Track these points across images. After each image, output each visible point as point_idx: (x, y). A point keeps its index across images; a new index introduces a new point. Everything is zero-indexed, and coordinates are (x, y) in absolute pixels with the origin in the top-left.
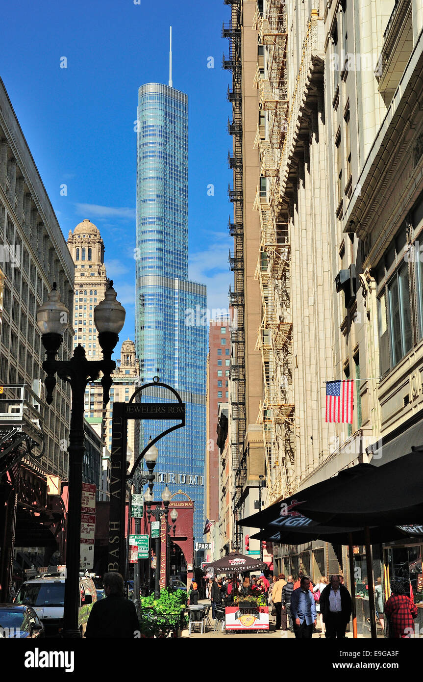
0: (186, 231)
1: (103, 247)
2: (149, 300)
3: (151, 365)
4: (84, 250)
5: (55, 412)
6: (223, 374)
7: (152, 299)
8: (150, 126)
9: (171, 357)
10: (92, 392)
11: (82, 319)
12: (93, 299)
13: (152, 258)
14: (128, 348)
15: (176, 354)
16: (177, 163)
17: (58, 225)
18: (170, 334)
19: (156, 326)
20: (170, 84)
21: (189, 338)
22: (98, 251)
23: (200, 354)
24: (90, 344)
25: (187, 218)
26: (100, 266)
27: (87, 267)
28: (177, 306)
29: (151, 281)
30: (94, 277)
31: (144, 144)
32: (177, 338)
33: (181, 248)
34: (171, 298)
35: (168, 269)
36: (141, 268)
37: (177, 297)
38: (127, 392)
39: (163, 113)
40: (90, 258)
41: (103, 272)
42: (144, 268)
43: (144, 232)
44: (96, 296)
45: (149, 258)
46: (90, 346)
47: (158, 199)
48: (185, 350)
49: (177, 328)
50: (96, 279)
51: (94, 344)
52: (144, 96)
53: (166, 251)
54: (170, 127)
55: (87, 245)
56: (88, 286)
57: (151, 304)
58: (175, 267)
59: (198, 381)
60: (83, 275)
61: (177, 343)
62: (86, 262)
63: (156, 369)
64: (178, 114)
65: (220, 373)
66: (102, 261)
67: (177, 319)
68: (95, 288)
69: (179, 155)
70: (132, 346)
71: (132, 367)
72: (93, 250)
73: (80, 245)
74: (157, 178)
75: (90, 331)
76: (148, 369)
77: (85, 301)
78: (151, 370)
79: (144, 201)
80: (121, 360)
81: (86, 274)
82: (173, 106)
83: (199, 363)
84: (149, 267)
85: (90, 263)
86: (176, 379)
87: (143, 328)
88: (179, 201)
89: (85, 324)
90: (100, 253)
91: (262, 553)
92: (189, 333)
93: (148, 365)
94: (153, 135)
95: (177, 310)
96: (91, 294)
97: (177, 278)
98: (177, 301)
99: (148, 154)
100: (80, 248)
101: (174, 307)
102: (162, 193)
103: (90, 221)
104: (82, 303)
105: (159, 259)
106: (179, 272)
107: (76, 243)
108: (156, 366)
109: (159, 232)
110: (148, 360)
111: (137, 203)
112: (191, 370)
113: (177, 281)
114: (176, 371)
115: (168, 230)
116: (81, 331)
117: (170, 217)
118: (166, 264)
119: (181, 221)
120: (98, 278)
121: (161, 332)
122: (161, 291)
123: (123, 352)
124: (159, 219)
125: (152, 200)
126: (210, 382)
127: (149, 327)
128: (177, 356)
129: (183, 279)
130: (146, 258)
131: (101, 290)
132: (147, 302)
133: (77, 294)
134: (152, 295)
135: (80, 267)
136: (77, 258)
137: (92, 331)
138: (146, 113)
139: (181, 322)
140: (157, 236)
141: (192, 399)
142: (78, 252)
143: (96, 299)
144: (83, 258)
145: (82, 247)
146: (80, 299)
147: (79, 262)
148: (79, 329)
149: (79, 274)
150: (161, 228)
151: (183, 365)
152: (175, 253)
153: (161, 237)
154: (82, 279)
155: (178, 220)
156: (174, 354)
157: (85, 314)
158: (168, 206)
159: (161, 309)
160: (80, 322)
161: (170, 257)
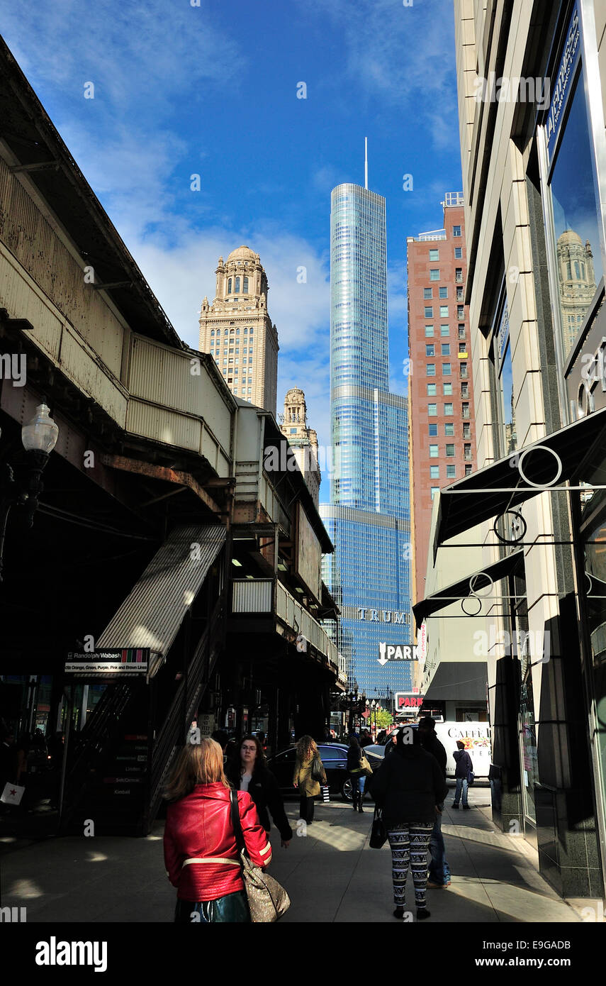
1: (264, 279)
3: (347, 485)
4: (238, 279)
7: (347, 412)
8: (343, 228)
9: (372, 477)
11: (232, 366)
12: (248, 339)
13: (347, 366)
14: (294, 398)
18: (370, 451)
19: (353, 442)
20: (366, 186)
21: (390, 457)
22: (256, 280)
25: (387, 325)
26: (258, 298)
27: (241, 300)
28: (376, 420)
29: (346, 391)
30: (250, 311)
31: (338, 246)
32: (377, 455)
33: (380, 357)
34: (370, 411)
35: (366, 379)
36: (335, 378)
37: (376, 409)
39: (357, 214)
40: (245, 288)
41: (262, 304)
42: (338, 378)
43: (338, 339)
44: (253, 335)
45: (344, 366)
47: (353, 303)
48: (386, 469)
49: (377, 444)
50: (254, 313)
52: (336, 197)
53: (363, 359)
55: (242, 272)
56: (242, 322)
57: (347, 417)
58: (374, 377)
60: (235, 309)
61: (377, 461)
62: (241, 294)
63: (353, 490)
67: (377, 434)
68: (251, 325)
70: (300, 396)
71: (301, 424)
72: (250, 279)
73: (233, 273)
75: (244, 382)
76: (344, 490)
77: (237, 343)
78: (348, 490)
79: (337, 306)
80: (285, 416)
81: (240, 308)
82: (369, 207)
83: (402, 485)
84: (344, 376)
85: (245, 295)
86: (378, 502)
87: (338, 444)
88: (377, 306)
89: (236, 372)
90: (259, 283)
92: (391, 450)
93: (344, 485)
94: (347, 236)
95: (376, 425)
96: (246, 333)
97: (376, 389)
98: (377, 414)
100: (233, 278)
101: (374, 421)
102: (358, 297)
103: (247, 247)
104: (233, 345)
105: (355, 367)
106: (378, 383)
107: (227, 272)
108: (354, 486)
109: (355, 338)
110: (344, 480)
112: (396, 492)
113: (376, 392)
114: (378, 492)
115: (364, 337)
116: (231, 382)
117: (367, 323)
118: (362, 373)
119: (381, 329)
120: (256, 312)
121: (359, 448)
122: (359, 403)
123: (287, 405)
124: (355, 324)
125: (347, 304)
127: (345, 442)
128: (377, 475)
129: (384, 391)
130: (341, 367)
131: (260, 327)
132: (343, 414)
133: (226, 334)
134: (347, 407)
135: (231, 301)
136: (229, 292)
137: (247, 381)
138: (340, 215)
139: (381, 437)
140: (353, 343)
141: (397, 526)
142: (230, 283)
143: (251, 339)
144: (237, 290)
145: (235, 276)
146: (231, 340)
147: (232, 295)
148: (229, 379)
149: (231, 309)
150: (358, 334)
151: (385, 486)
152: (373, 361)
153: (357, 343)
154: (233, 314)
155: (376, 327)
156: (375, 474)
157: (237, 360)
158: (364, 311)
159: (358, 423)
160: (231, 370)
161: (368, 366)
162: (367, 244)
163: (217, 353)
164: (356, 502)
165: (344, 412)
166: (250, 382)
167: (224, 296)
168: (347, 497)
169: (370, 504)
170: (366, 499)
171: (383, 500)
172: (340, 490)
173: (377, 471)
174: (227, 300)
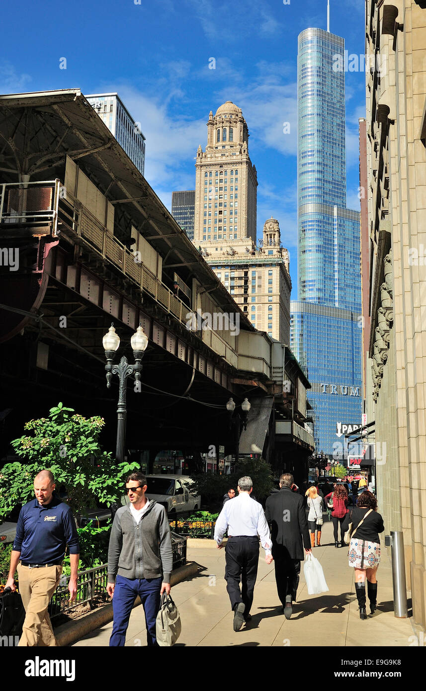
0: (343, 163)
3: (312, 285)
4: (225, 131)
7: (312, 225)
8: (308, 68)
9: (331, 278)
10: (232, 276)
11: (222, 201)
12: (234, 180)
13: (311, 187)
14: (271, 227)
16: (335, 101)
18: (330, 257)
19: (316, 250)
20: (328, 29)
21: (347, 261)
22: (239, 131)
24: (231, 228)
25: (345, 151)
26: (241, 145)
27: (228, 147)
28: (336, 231)
29: (311, 208)
30: (234, 157)
31: (303, 85)
32: (336, 260)
33: (340, 179)
34: (330, 224)
35: (327, 198)
36: (301, 198)
37: (335, 223)
38: (270, 274)
39: (320, 55)
40: (231, 137)
41: (244, 151)
42: (304, 197)
43: (304, 165)
44: (237, 176)
45: (309, 188)
46: (231, 230)
47: (316, 134)
48: (344, 272)
49: (336, 252)
50: (238, 158)
51: (236, 227)
52: (302, 41)
53: (325, 181)
54: (328, 68)
55: (228, 124)
56: (229, 166)
57: (311, 229)
58: (334, 196)
60: (223, 155)
61: (336, 265)
62: (227, 142)
63: (317, 289)
67: (336, 243)
68: (236, 167)
69: (336, 93)
70: (275, 225)
71: (276, 247)
72: (234, 129)
73: (221, 125)
74: (316, 114)
75: (231, 213)
76: (309, 290)
77: (225, 182)
78: (312, 290)
79: (303, 136)
80: (264, 241)
81: (227, 154)
82: (330, 48)
84: (309, 196)
85: (231, 143)
86: (337, 299)
87: (304, 252)
88: (336, 135)
89: (225, 206)
90: (242, 133)
92: (348, 256)
93: (309, 286)
95: (336, 235)
96: (232, 174)
97: (335, 206)
98: (336, 227)
99: (307, 93)
100: (221, 129)
101: (333, 232)
102: (321, 128)
103: (231, 103)
104: (223, 184)
105: (318, 188)
106: (337, 200)
107: (216, 124)
108: (317, 286)
109: (318, 164)
110: (309, 281)
111: (298, 139)
112: (352, 291)
113: (335, 209)
114: (337, 291)
115: (326, 162)
116: (221, 214)
117: (328, 150)
118: (324, 193)
119: (339, 154)
120: (239, 157)
121: (321, 255)
122: (321, 218)
123: (265, 232)
124: (317, 151)
125: (311, 135)
127: (310, 251)
128: (336, 277)
129: (342, 207)
130: (306, 188)
131: (243, 170)
132: (308, 228)
133: (217, 175)
134: (312, 221)
135: (220, 148)
136: (218, 140)
137: (233, 213)
138: (305, 56)
139: (340, 246)
140: (316, 167)
141: (352, 318)
142: (219, 133)
143: (236, 179)
144: (224, 139)
145: (222, 127)
146: (221, 181)
147: (220, 143)
148: (219, 211)
149: (220, 155)
150: (320, 160)
151: (342, 286)
152: (334, 183)
153: (320, 168)
154: (222, 159)
155: (335, 153)
156: (334, 276)
157: (225, 196)
158: (326, 139)
159: (320, 234)
160: (220, 204)
161: (329, 186)
162: (328, 82)
164: (319, 298)
165: (309, 226)
166: (236, 213)
167: (214, 144)
168: (312, 295)
169: (331, 301)
170: (327, 296)
171: (341, 297)
172: (306, 289)
173: (336, 274)
174: (217, 148)
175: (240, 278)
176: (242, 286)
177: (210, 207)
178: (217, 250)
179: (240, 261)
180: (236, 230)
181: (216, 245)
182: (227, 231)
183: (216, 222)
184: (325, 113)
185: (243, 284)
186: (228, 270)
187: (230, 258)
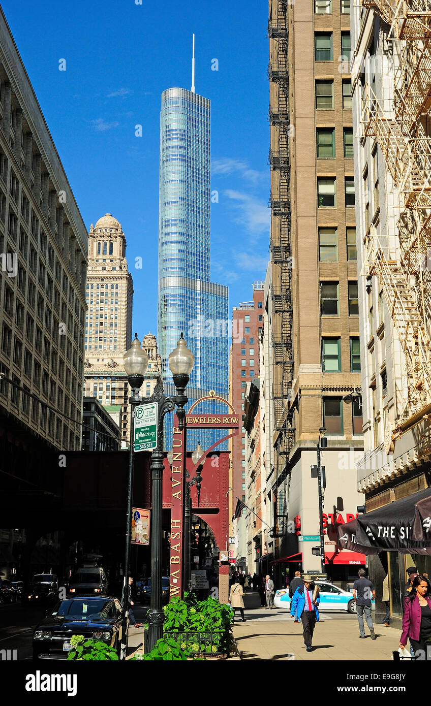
0: (208, 233)
1: (124, 242)
2: (171, 300)
4: (105, 244)
5: (64, 390)
6: (246, 363)
7: (174, 300)
8: (173, 130)
10: (113, 386)
11: (103, 313)
12: (114, 294)
13: (174, 259)
14: (149, 342)
15: (197, 354)
16: (200, 167)
17: (68, 183)
19: (178, 326)
20: (193, 89)
21: (210, 339)
22: (119, 245)
23: (221, 354)
24: (111, 339)
25: (209, 220)
26: (121, 260)
27: (108, 261)
28: (199, 307)
29: (173, 282)
30: (115, 271)
31: (167, 148)
33: (203, 250)
34: (193, 299)
35: (191, 271)
36: (163, 270)
37: (199, 297)
38: (148, 386)
39: (185, 118)
40: (111, 251)
41: (124, 266)
42: (166, 269)
43: (166, 234)
44: (118, 291)
45: (171, 259)
46: (111, 341)
47: (180, 202)
48: (207, 350)
50: (118, 273)
51: (115, 339)
52: (166, 99)
53: (188, 253)
54: (193, 131)
55: (109, 239)
56: (109, 280)
57: (173, 304)
58: (198, 268)
59: (219, 381)
60: (104, 269)
62: (108, 256)
64: (200, 118)
65: (244, 363)
66: (124, 256)
68: (116, 282)
69: (202, 158)
70: (153, 340)
71: (154, 361)
72: (114, 244)
73: (101, 239)
74: (180, 181)
75: (111, 325)
77: (106, 295)
79: (166, 204)
81: (107, 268)
82: (195, 110)
83: (220, 363)
84: (171, 268)
85: (111, 257)
86: (198, 379)
87: (165, 328)
88: (201, 204)
89: (106, 318)
90: (121, 247)
91: (322, 539)
94: (176, 138)
95: (199, 311)
96: (112, 288)
97: (199, 279)
98: (199, 302)
99: (171, 157)
100: (101, 242)
101: (196, 307)
102: (184, 196)
103: (111, 216)
104: (104, 297)
105: (181, 260)
106: (201, 274)
107: (97, 237)
109: (181, 234)
111: (160, 206)
112: (213, 370)
113: (199, 283)
114: (198, 371)
115: (190, 232)
116: (102, 325)
117: (192, 219)
118: (188, 266)
119: (203, 224)
120: (120, 272)
122: (183, 292)
123: (144, 346)
124: (181, 221)
125: (175, 202)
126: (233, 373)
127: (171, 327)
128: (199, 356)
129: (205, 280)
130: (169, 259)
131: (123, 284)
132: (169, 302)
133: (98, 288)
134: (174, 295)
135: (101, 261)
136: (99, 253)
137: (113, 325)
138: (169, 117)
140: (180, 238)
142: (99, 246)
143: (117, 293)
144: (105, 252)
145: (103, 241)
146: (102, 294)
147: (101, 256)
148: (100, 323)
149: (101, 268)
150: (184, 230)
151: (204, 365)
152: (197, 254)
153: (183, 239)
154: (103, 273)
155: (200, 223)
156: (196, 354)
157: (106, 308)
158: (190, 208)
159: (183, 310)
160: (101, 316)
161: (192, 259)
162: (193, 146)
163: (91, 302)
166: (116, 325)
167: (95, 256)
169: (192, 382)
171: (202, 377)
172: (166, 368)
174: (97, 261)
175: (121, 389)
176: (122, 397)
177: (91, 318)
178: (98, 360)
179: (121, 373)
180: (115, 341)
181: (98, 356)
182: (108, 341)
183: (97, 333)
184: (190, 180)
185: (123, 395)
186: (110, 381)
187: (111, 370)
